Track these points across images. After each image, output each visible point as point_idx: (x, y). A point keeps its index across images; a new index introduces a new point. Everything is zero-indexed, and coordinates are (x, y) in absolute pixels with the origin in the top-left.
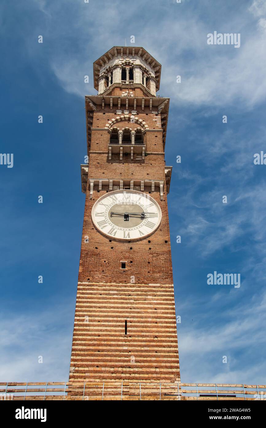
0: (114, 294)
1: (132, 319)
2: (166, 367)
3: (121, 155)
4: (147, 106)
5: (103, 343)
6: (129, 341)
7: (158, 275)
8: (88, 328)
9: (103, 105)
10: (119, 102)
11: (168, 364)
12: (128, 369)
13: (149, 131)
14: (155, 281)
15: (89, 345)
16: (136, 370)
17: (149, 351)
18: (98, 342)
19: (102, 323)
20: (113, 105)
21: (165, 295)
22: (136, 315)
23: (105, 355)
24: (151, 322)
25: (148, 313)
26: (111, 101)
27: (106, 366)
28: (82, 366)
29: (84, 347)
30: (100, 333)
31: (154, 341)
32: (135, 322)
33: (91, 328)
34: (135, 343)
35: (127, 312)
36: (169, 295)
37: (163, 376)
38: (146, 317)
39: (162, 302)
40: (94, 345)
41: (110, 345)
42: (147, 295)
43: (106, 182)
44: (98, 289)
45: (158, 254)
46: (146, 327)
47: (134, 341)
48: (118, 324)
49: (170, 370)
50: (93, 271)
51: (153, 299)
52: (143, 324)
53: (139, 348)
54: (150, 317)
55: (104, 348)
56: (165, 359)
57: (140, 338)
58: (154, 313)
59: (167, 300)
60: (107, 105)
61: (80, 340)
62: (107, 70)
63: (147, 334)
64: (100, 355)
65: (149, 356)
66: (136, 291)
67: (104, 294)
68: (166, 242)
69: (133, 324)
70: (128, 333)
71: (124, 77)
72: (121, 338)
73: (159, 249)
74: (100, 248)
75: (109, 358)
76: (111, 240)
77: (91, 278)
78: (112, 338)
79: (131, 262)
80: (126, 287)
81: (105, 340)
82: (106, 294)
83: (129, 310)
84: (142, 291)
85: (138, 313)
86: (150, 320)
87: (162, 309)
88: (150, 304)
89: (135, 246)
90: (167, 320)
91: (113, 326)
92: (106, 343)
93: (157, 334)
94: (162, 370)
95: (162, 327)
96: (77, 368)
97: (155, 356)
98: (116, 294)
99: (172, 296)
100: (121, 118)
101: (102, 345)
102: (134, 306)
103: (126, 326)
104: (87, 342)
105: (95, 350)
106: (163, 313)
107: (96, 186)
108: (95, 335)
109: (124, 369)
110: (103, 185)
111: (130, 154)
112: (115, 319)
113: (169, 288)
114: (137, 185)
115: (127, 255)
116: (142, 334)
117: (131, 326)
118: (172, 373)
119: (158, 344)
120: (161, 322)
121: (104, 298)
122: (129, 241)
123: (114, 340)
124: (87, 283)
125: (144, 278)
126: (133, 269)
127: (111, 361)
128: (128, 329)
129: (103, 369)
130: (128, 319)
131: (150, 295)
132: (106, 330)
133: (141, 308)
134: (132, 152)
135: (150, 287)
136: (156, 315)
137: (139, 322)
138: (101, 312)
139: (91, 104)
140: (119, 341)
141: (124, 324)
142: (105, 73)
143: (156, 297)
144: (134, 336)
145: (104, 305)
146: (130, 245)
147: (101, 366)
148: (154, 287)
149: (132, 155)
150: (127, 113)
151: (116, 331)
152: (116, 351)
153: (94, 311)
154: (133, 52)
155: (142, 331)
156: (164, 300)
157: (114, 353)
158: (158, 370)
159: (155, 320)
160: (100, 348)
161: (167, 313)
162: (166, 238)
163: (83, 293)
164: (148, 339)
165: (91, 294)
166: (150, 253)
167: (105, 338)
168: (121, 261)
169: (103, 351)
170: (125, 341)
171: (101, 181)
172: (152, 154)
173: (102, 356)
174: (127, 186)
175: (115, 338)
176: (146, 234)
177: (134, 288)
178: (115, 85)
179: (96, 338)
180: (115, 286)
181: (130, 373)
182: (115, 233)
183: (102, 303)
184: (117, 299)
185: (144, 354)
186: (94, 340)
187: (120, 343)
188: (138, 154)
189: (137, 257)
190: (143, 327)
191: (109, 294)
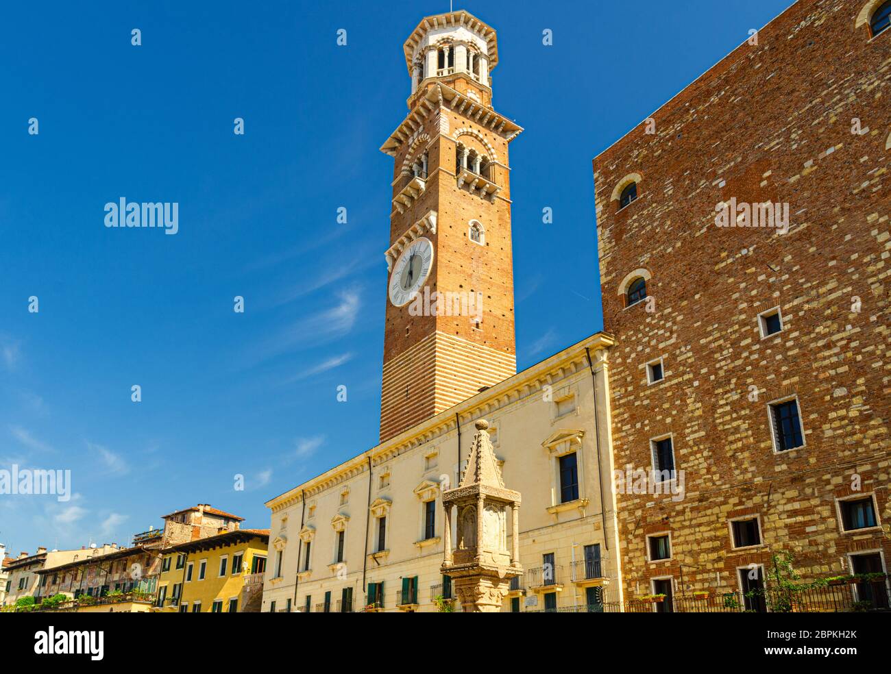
1: (411, 382)
2: (428, 415)
6: (408, 403)
7: (427, 327)
8: (388, 404)
11: (430, 412)
14: (426, 334)
17: (419, 406)
19: (395, 395)
21: (431, 345)
22: (413, 376)
24: (422, 378)
25: (419, 370)
27: (396, 431)
30: (394, 404)
31: (422, 395)
32: (412, 384)
33: (390, 403)
34: (412, 403)
35: (408, 376)
36: (433, 344)
38: (418, 375)
39: (429, 354)
40: (391, 417)
41: (398, 413)
42: (419, 353)
44: (393, 365)
46: (418, 385)
47: (412, 401)
48: (403, 390)
50: (391, 349)
51: (423, 355)
52: (416, 383)
53: (413, 407)
54: (420, 374)
57: (415, 397)
58: (423, 368)
59: (431, 350)
61: (384, 416)
63: (419, 391)
65: (419, 411)
66: (413, 353)
68: (435, 285)
69: (411, 386)
70: (408, 396)
72: (404, 403)
74: (395, 323)
75: (398, 424)
76: (401, 310)
77: (390, 358)
79: (412, 324)
80: (407, 352)
81: (396, 410)
82: (397, 367)
83: (410, 374)
84: (418, 350)
85: (414, 373)
87: (428, 361)
88: (421, 360)
90: (430, 371)
91: (400, 395)
93: (424, 388)
95: (428, 379)
97: (422, 409)
98: (403, 364)
102: (412, 368)
103: (407, 391)
105: (392, 421)
106: (429, 365)
108: (391, 408)
112: (402, 387)
113: (434, 335)
115: (410, 318)
116: (416, 392)
117: (410, 389)
119: (424, 396)
120: (427, 375)
121: (396, 372)
123: (401, 407)
124: (388, 363)
125: (419, 335)
126: (413, 331)
130: (409, 383)
131: (422, 351)
132: (397, 400)
133: (416, 368)
135: (423, 342)
137: (414, 382)
138: (395, 385)
140: (403, 406)
141: (407, 389)
143: (425, 351)
144: (412, 397)
145: (396, 378)
147: (394, 432)
148: (425, 340)
151: (402, 398)
152: (402, 415)
153: (392, 387)
155: (416, 390)
157: (400, 418)
159: (423, 375)
161: (431, 363)
162: (435, 280)
163: (386, 374)
164: (419, 395)
165: (390, 372)
167: (396, 408)
168: (406, 328)
170: (406, 404)
173: (394, 424)
175: (401, 405)
177: (413, 351)
179: (392, 410)
180: (402, 356)
183: (395, 376)
184: (403, 367)
185: (416, 410)
186: (391, 412)
187: (404, 408)
190: (416, 385)
191: (400, 366)
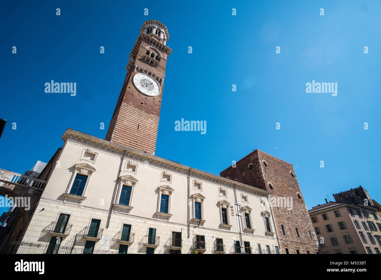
0: (136, 113)
1: (141, 125)
2: (151, 147)
3: (150, 61)
4: (163, 49)
5: (128, 129)
6: (138, 133)
7: (155, 112)
8: (123, 122)
9: (147, 39)
10: (154, 41)
11: (152, 146)
12: (136, 143)
13: (162, 58)
14: (153, 114)
15: (122, 128)
16: (139, 144)
17: (145, 139)
18: (126, 129)
19: (129, 122)
20: (151, 41)
21: (155, 121)
22: (143, 124)
23: (128, 135)
24: (148, 129)
26: (151, 39)
27: (127, 139)
28: (117, 135)
29: (120, 129)
30: (128, 125)
31: (148, 136)
32: (142, 126)
33: (124, 122)
34: (141, 134)
35: (140, 121)
36: (157, 121)
37: (149, 149)
38: (147, 126)
40: (124, 129)
41: (131, 132)
43: (142, 69)
44: (130, 108)
45: (156, 105)
46: (146, 129)
47: (141, 133)
48: (135, 124)
49: (152, 148)
50: (129, 100)
51: (151, 121)
52: (145, 128)
53: (142, 137)
54: (148, 126)
55: (128, 132)
56: (151, 144)
58: (150, 126)
59: (156, 123)
60: (148, 40)
61: (118, 125)
62: (150, 27)
63: (146, 132)
64: (125, 134)
65: (145, 141)
66: (145, 115)
67: (132, 111)
68: (160, 101)
69: (141, 127)
70: (139, 129)
71: (156, 33)
72: (135, 130)
73: (157, 103)
74: (134, 93)
75: (129, 136)
76: (139, 91)
77: (128, 103)
78: (132, 129)
79: (145, 103)
80: (141, 112)
81: (129, 129)
83: (141, 121)
84: (147, 116)
85: (144, 123)
86: (148, 128)
87: (153, 125)
88: (149, 122)
89: (148, 98)
90: (154, 130)
91: (133, 125)
92: (129, 130)
93: (150, 134)
94: (149, 147)
95: (152, 132)
96: (115, 136)
97: (147, 141)
99: (158, 122)
100: (152, 48)
101: (127, 130)
102: (143, 120)
103: (138, 127)
104: (121, 127)
105: (124, 131)
106: (153, 127)
107: (137, 68)
108: (125, 125)
109: (134, 142)
110: (140, 69)
111: (153, 63)
112: (135, 122)
113: (158, 119)
114: (154, 76)
115: (144, 100)
116: (144, 132)
117: (140, 127)
118: (152, 150)
119: (149, 137)
121: (131, 113)
122: (146, 95)
123: (133, 130)
124: (126, 104)
125: (149, 111)
126: (146, 106)
127: (130, 137)
128: (139, 128)
129: (126, 139)
130: (140, 124)
131: (150, 118)
132: (131, 126)
133: (146, 122)
134: (155, 62)
136: (151, 127)
137: (144, 127)
138: (129, 117)
139: (142, 36)
140: (134, 131)
141: (138, 125)
142: (148, 27)
143: (152, 120)
144: (141, 131)
145: (131, 115)
146: (146, 97)
147: (125, 138)
148: (152, 116)
149: (154, 63)
150: (155, 47)
151: (134, 127)
152: (133, 134)
153: (127, 116)
154: (162, 26)
155: (144, 131)
156: (155, 122)
157: (131, 135)
158: (147, 147)
159: (150, 128)
160: (126, 131)
161: (155, 128)
162: (160, 100)
163: (123, 107)
164: (146, 134)
165: (127, 109)
166: (153, 103)
167: (129, 128)
168: (141, 101)
169: (127, 132)
170: (137, 132)
171: (140, 67)
172: (161, 67)
173: (126, 134)
174: (150, 74)
175: (133, 129)
176: (153, 95)
177: (145, 114)
178: (153, 34)
179: (125, 126)
180: (137, 110)
181: (136, 144)
182: (142, 89)
183: (131, 114)
184: (137, 115)
185: (143, 139)
186: (124, 127)
187: (135, 132)
188: (156, 64)
189: (148, 103)
190: (145, 129)
191: (134, 112)
